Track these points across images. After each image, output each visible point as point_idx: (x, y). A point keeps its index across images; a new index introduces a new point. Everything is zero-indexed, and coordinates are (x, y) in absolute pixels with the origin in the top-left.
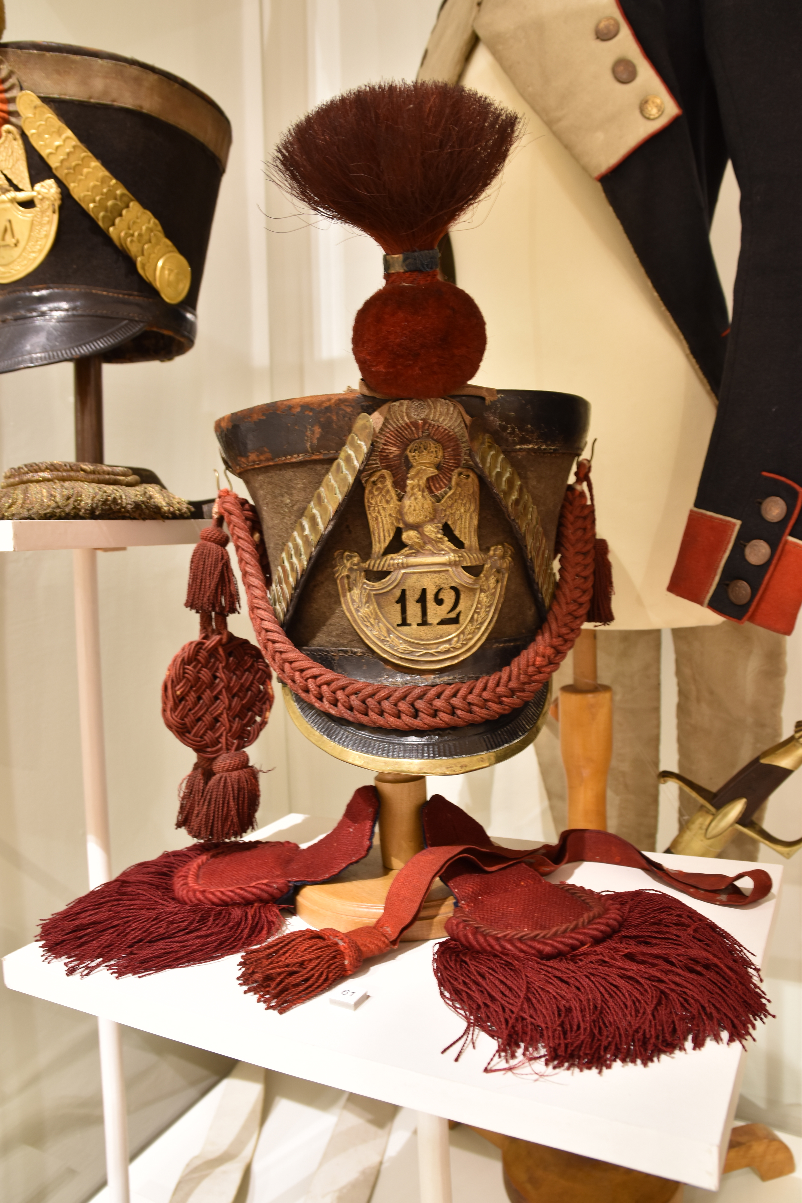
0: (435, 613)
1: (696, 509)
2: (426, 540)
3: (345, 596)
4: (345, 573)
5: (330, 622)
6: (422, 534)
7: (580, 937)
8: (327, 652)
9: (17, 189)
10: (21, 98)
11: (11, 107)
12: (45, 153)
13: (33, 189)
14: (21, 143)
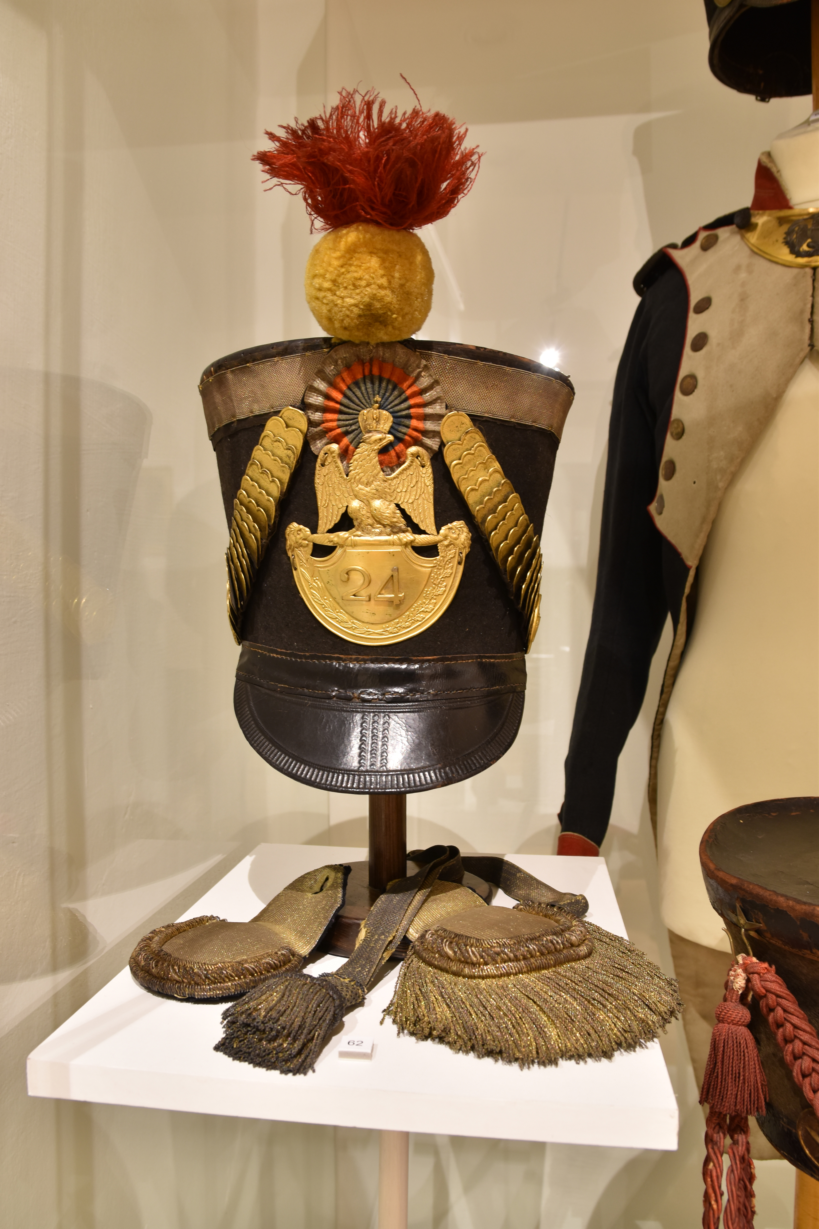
9: (417, 530)
10: (449, 417)
11: (429, 425)
12: (465, 488)
13: (438, 530)
14: (430, 470)
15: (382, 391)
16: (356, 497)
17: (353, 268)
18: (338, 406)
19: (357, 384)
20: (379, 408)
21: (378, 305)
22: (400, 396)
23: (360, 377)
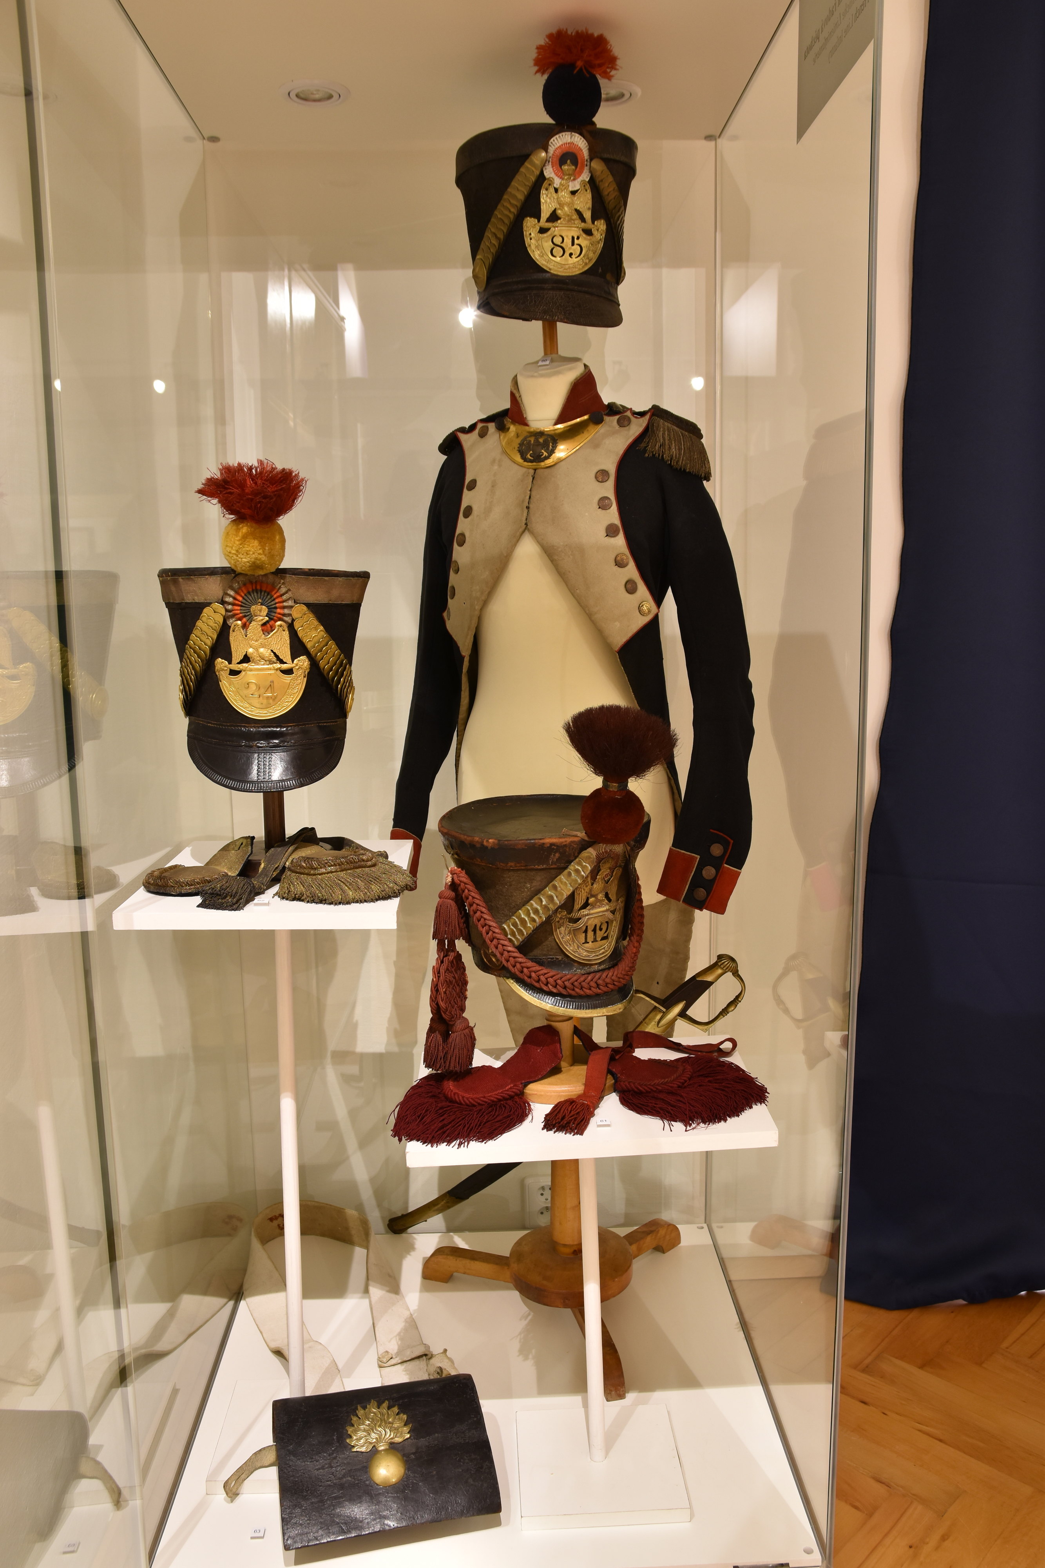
0: (600, 934)
1: (672, 848)
2: (598, 901)
3: (556, 930)
4: (557, 919)
5: (544, 944)
6: (597, 898)
7: (685, 1078)
8: (541, 959)
9: (282, 662)
10: (296, 607)
11: (286, 611)
12: (305, 640)
13: (293, 663)
14: (288, 633)
15: (262, 597)
16: (251, 647)
17: (246, 546)
18: (240, 603)
19: (249, 593)
20: (262, 604)
21: (258, 562)
22: (271, 598)
23: (250, 590)
